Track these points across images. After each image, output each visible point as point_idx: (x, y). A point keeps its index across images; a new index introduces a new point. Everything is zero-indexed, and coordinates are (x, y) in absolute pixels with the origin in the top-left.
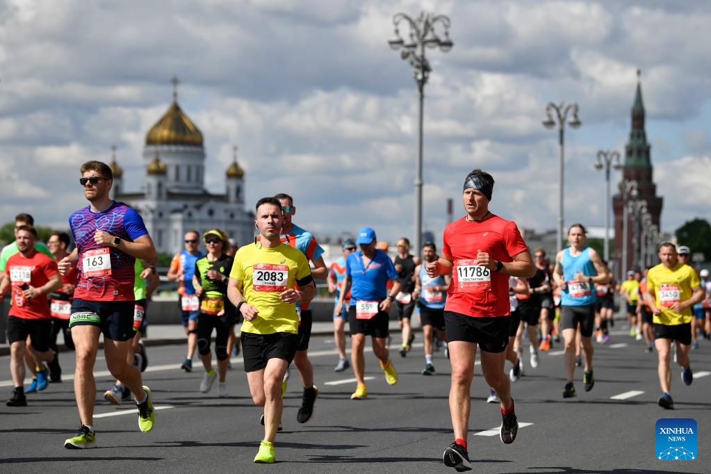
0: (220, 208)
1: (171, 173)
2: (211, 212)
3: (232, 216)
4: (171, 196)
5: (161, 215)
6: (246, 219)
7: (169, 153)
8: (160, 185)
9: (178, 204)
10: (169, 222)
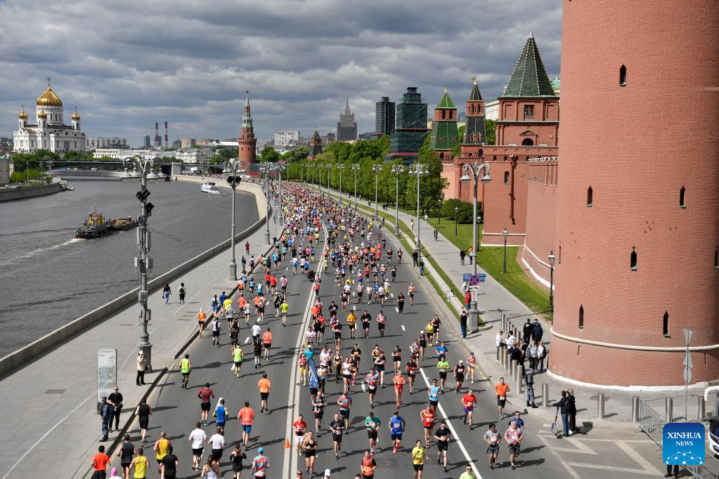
0: (70, 132)
1: (49, 117)
2: (67, 134)
3: (76, 135)
4: (49, 127)
5: (45, 134)
6: (81, 136)
7: (47, 109)
8: (44, 122)
9: (53, 130)
10: (49, 137)
